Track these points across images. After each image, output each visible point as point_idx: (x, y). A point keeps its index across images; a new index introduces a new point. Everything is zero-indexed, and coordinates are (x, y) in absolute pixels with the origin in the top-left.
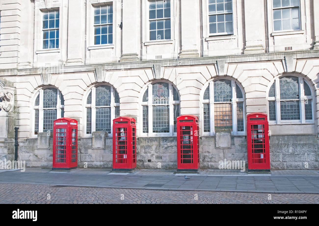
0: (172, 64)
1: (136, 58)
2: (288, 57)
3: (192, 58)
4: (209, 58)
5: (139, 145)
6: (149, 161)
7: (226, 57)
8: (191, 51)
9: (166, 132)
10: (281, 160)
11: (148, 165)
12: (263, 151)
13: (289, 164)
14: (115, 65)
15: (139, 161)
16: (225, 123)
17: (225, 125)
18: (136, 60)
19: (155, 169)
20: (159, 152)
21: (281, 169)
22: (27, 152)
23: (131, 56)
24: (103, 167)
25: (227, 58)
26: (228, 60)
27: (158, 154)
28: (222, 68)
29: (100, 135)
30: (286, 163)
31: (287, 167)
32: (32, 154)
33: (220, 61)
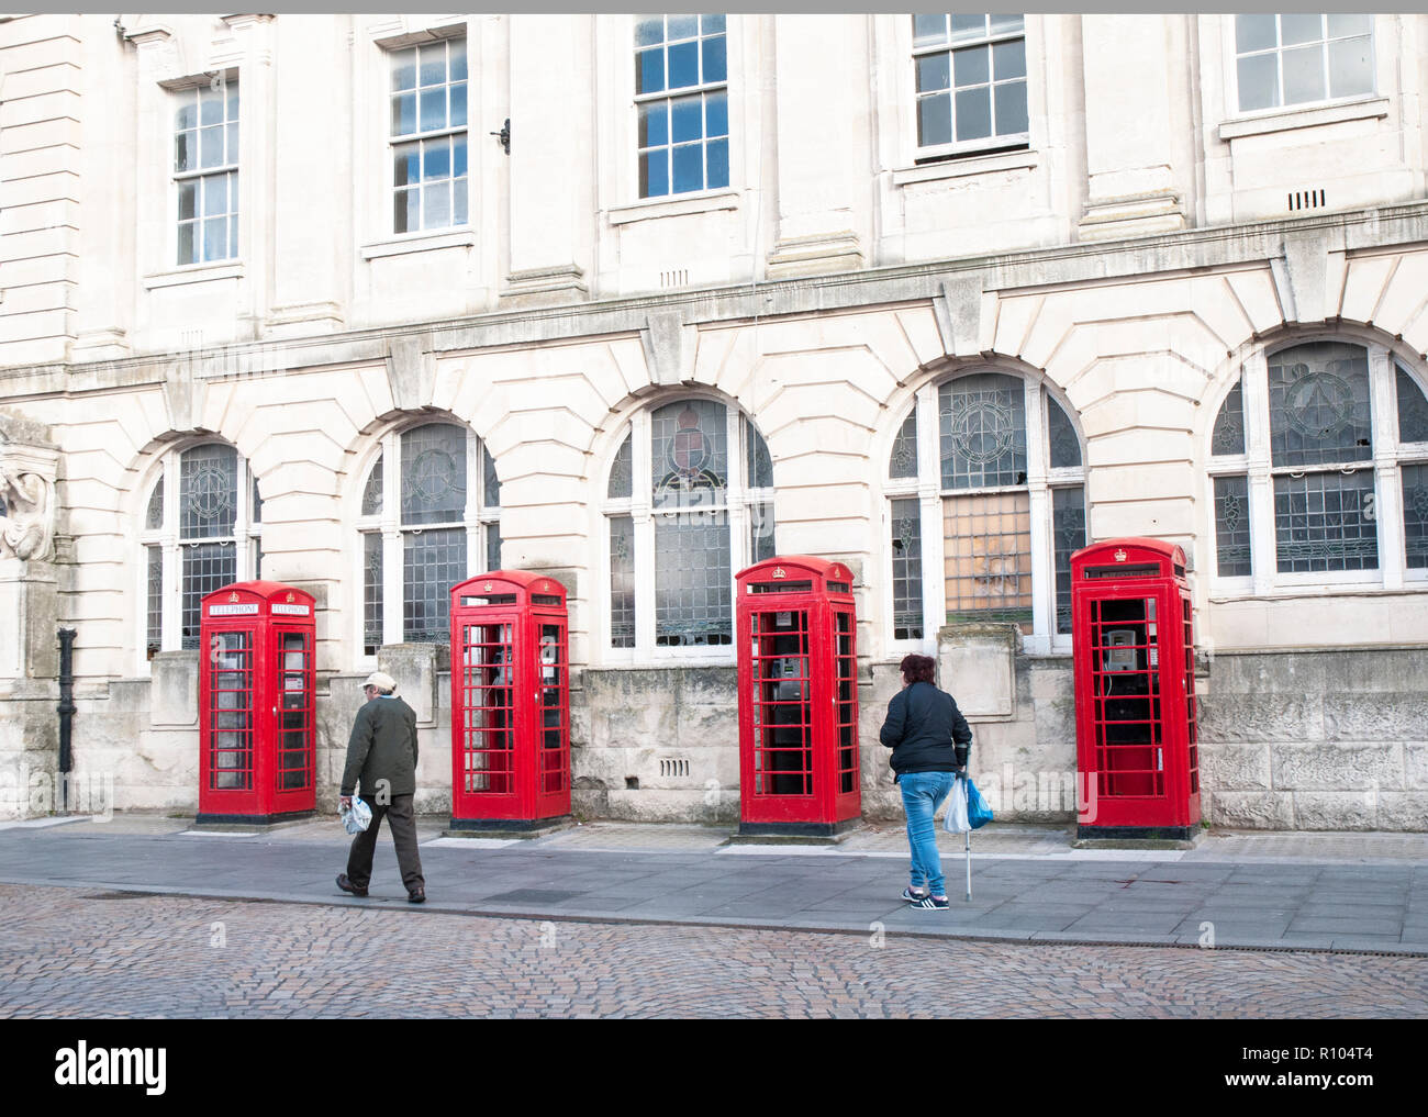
0: (733, 311)
1: (571, 287)
2: (1298, 244)
3: (822, 275)
4: (905, 271)
5: (585, 705)
6: (632, 782)
7: (989, 262)
8: (824, 241)
9: (717, 643)
10: (1266, 781)
11: (626, 804)
12: (1153, 733)
13: (1306, 799)
14: (477, 326)
15: (586, 784)
16: (997, 594)
17: (997, 604)
18: (571, 299)
19: (658, 822)
20: (674, 742)
21: (1263, 826)
22: (109, 742)
23: (551, 281)
24: (426, 810)
25: (993, 266)
26: (999, 277)
27: (674, 749)
28: (970, 320)
29: (411, 661)
30: (1294, 796)
31: (1296, 816)
32: (129, 752)
33: (956, 284)
